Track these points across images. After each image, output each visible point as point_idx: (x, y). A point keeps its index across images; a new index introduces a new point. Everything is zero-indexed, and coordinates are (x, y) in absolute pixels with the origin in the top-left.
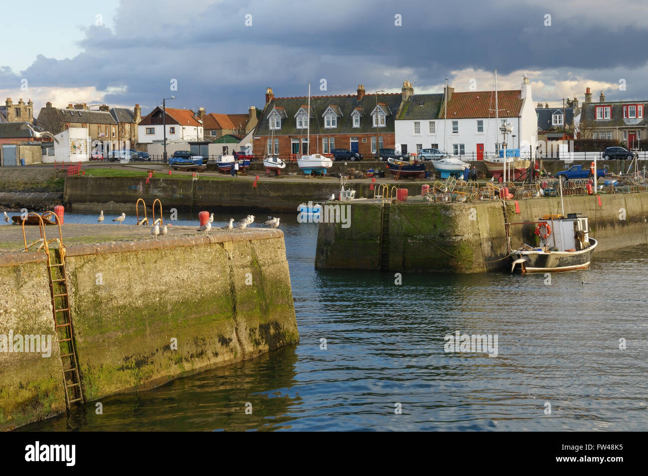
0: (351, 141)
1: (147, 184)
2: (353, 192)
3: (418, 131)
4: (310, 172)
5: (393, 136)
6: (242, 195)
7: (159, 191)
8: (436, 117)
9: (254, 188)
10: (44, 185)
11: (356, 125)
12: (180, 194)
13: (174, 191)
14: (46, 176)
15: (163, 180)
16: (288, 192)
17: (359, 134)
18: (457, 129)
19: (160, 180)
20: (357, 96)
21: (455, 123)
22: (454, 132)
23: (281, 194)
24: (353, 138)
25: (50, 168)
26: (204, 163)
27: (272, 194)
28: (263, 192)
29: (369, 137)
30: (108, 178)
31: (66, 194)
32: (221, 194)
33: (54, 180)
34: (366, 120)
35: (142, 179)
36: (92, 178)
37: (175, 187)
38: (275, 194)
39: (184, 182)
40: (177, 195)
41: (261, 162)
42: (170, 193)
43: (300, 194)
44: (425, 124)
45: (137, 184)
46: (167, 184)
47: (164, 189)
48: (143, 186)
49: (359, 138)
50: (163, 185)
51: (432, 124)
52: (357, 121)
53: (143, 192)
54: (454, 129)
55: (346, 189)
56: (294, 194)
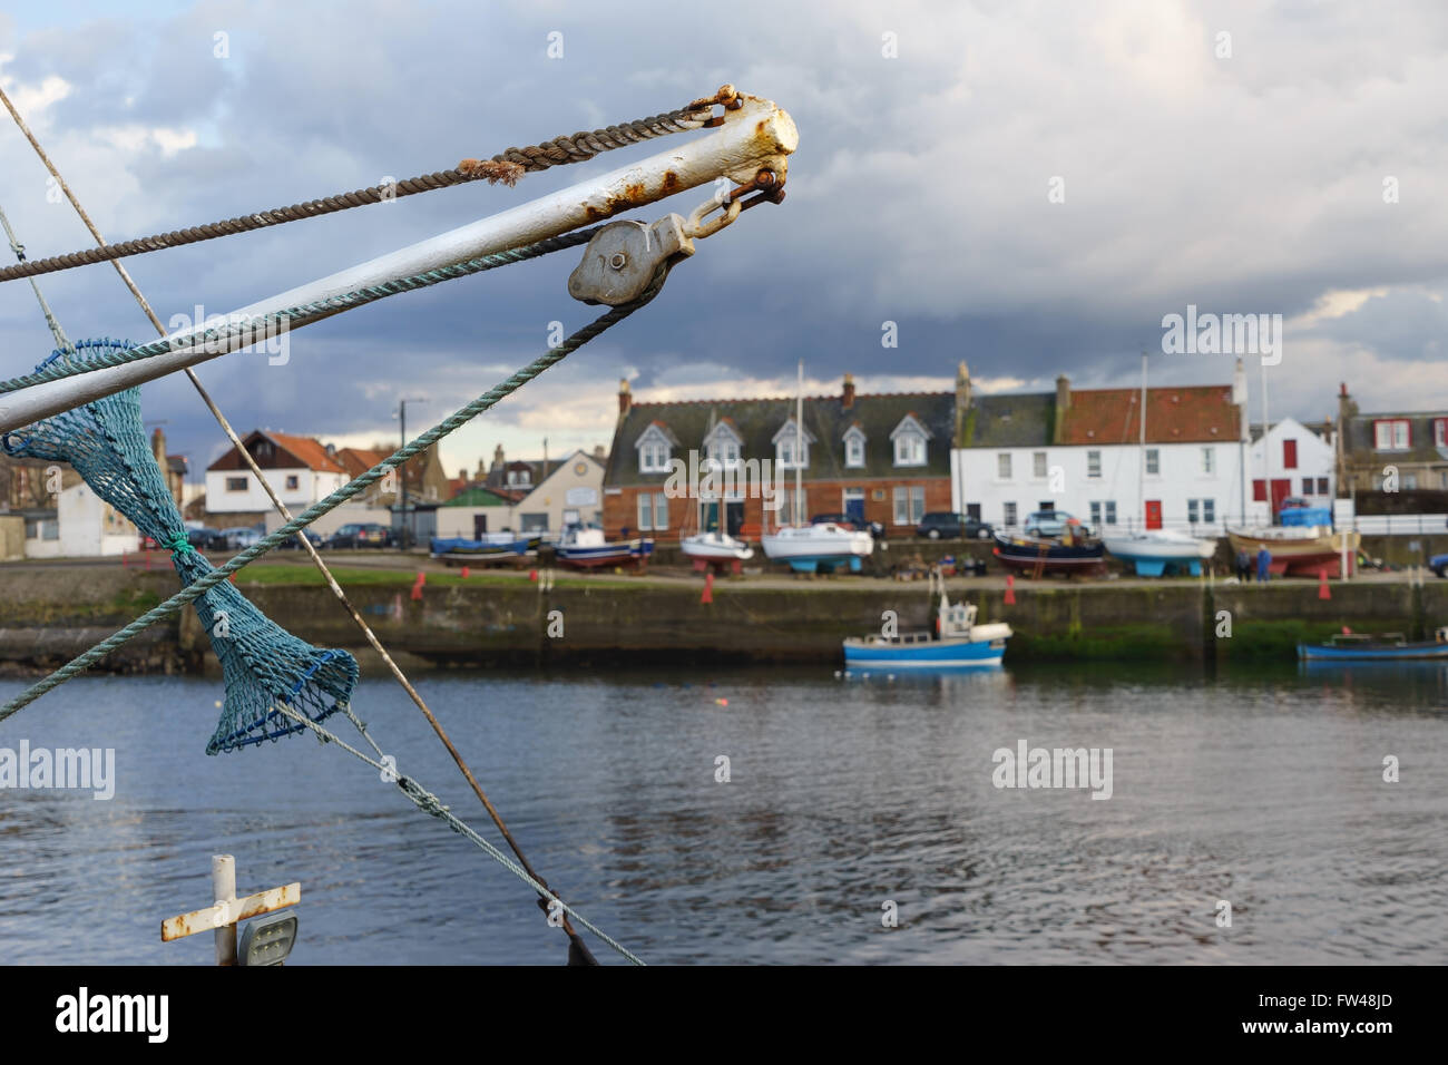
0: (846, 497)
1: (417, 600)
2: (973, 609)
3: (1006, 472)
4: (812, 567)
5: (948, 483)
6: (675, 623)
7: (450, 617)
8: (1049, 441)
9: (706, 605)
10: (110, 609)
11: (855, 460)
12: (505, 623)
13: (488, 616)
14: (108, 587)
15: (459, 591)
16: (794, 614)
17: (868, 481)
18: (1097, 468)
19: (448, 589)
20: (842, 399)
21: (1094, 456)
22: (1091, 476)
23: (775, 617)
24: (849, 491)
25: (112, 568)
26: (531, 548)
27: (753, 618)
28: (728, 615)
29: (888, 488)
30: (307, 589)
31: (187, 629)
32: (616, 622)
33: (132, 595)
34: (881, 450)
35: (403, 588)
36: (260, 589)
37: (491, 605)
38: (762, 619)
39: (518, 594)
40: (499, 626)
41: (675, 546)
42: (480, 622)
43: (823, 616)
44: (1023, 457)
45: (386, 602)
46: (471, 599)
47: (462, 612)
48: (404, 604)
49: (868, 491)
50: (460, 601)
51: (1041, 458)
52: (855, 452)
53: (405, 619)
54: (1092, 468)
55: (952, 603)
56: (809, 616)
